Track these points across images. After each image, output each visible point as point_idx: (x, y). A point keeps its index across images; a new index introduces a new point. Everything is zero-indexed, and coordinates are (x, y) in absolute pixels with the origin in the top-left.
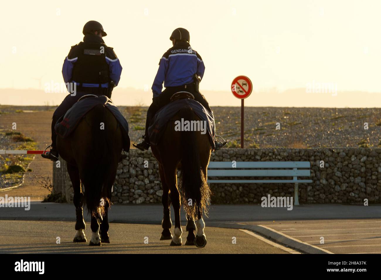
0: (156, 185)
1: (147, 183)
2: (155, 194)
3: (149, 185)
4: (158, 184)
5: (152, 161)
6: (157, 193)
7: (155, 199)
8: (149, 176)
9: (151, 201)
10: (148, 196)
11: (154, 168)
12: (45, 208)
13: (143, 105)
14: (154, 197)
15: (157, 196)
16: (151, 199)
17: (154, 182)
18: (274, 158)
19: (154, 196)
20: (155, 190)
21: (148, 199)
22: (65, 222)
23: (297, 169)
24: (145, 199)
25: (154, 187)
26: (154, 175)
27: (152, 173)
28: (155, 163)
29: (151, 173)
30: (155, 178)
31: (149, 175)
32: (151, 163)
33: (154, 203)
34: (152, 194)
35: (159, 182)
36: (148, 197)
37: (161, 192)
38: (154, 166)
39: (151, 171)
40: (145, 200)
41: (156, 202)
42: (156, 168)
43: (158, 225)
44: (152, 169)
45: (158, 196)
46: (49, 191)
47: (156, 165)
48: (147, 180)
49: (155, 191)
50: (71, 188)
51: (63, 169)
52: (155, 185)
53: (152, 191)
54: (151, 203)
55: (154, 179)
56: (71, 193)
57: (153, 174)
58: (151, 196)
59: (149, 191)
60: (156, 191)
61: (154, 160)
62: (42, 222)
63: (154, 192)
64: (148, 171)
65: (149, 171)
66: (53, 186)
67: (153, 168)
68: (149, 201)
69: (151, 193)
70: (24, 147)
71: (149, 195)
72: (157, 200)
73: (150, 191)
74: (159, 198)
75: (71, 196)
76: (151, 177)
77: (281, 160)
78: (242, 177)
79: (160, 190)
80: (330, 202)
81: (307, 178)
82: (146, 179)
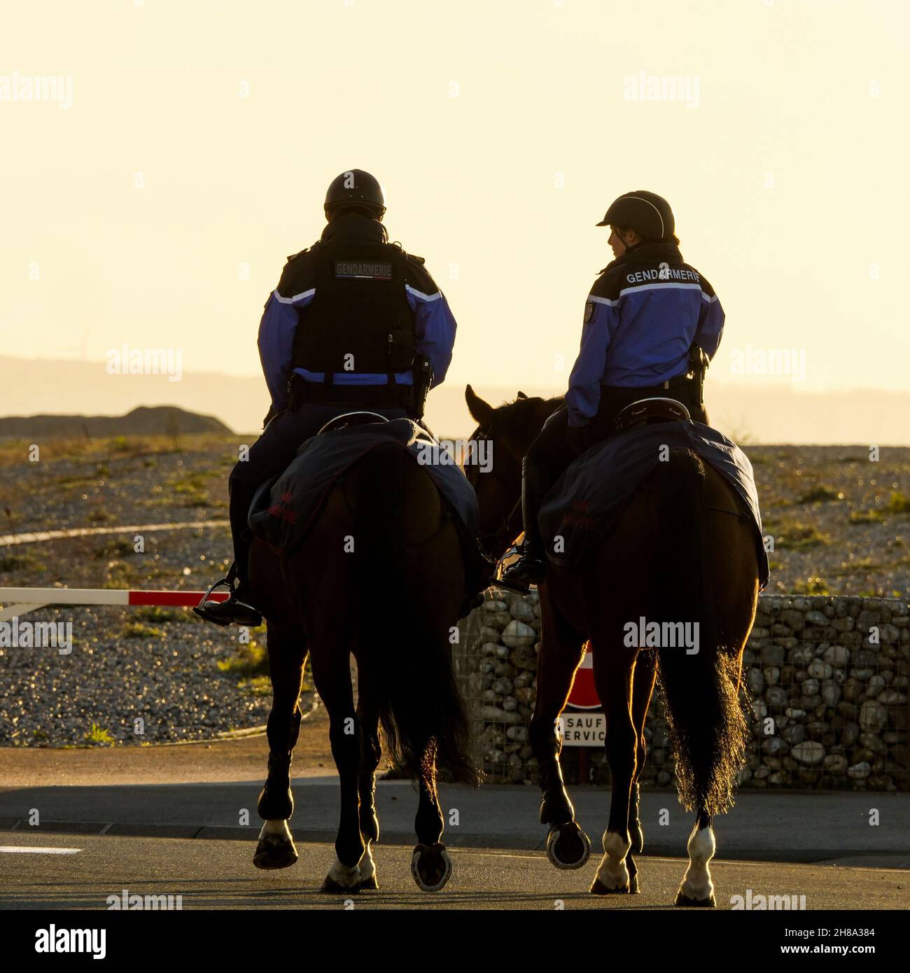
0: (792, 722)
1: (760, 715)
2: (789, 754)
4: (798, 720)
5: (780, 640)
6: (796, 753)
7: (788, 772)
8: (769, 692)
9: (774, 779)
10: (762, 762)
11: (786, 665)
12: (394, 798)
13: (745, 438)
14: (783, 766)
15: (795, 764)
16: (773, 771)
17: (784, 714)
19: (786, 761)
20: (790, 740)
21: (763, 772)
22: (462, 850)
24: (753, 771)
25: (784, 729)
26: (785, 688)
27: (779, 680)
28: (789, 645)
29: (774, 682)
30: (789, 697)
31: (766, 686)
32: (774, 644)
33: (784, 785)
34: (777, 755)
35: (804, 713)
36: (763, 767)
37: (808, 749)
38: (786, 658)
39: (776, 672)
40: (753, 777)
41: (790, 782)
42: (793, 662)
43: (798, 866)
44: (780, 668)
45: (799, 762)
47: (794, 653)
48: (760, 706)
49: (789, 744)
50: (487, 730)
51: (460, 662)
52: (788, 724)
53: (776, 744)
54: (773, 785)
55: (785, 702)
56: (487, 748)
57: (782, 684)
58: (774, 763)
59: (765, 744)
60: (792, 745)
61: (785, 637)
62: (382, 849)
63: (783, 748)
64: (762, 672)
65: (768, 674)
67: (782, 663)
68: (766, 778)
69: (773, 750)
71: (765, 759)
72: (795, 775)
73: (770, 744)
74: (802, 769)
75: (487, 758)
76: (775, 695)
79: (805, 740)
82: (758, 702)
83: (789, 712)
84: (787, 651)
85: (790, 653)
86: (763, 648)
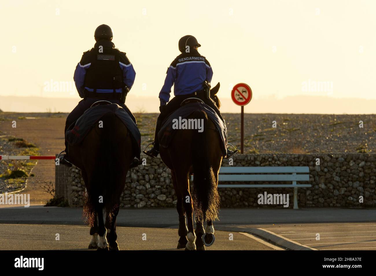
0: (157, 189)
1: (148, 188)
2: (156, 198)
3: (150, 189)
4: (159, 189)
5: (153, 167)
6: (158, 198)
7: (156, 203)
8: (151, 181)
9: (153, 205)
10: (149, 200)
11: (155, 173)
12: (48, 212)
13: (144, 112)
14: (155, 201)
15: (158, 201)
16: (152, 203)
17: (155, 187)
18: (273, 164)
19: (156, 200)
20: (156, 194)
21: (149, 203)
22: (67, 226)
23: (296, 174)
24: (147, 203)
25: (155, 191)
26: (155, 180)
27: (153, 178)
28: (156, 168)
29: (152, 178)
30: (156, 182)
31: (150, 179)
33: (155, 206)
34: (153, 198)
35: (160, 187)
36: (149, 202)
37: (161, 196)
38: (155, 172)
39: (153, 176)
40: (147, 204)
41: (157, 206)
42: (157, 173)
43: (159, 229)
44: (153, 174)
45: (159, 200)
46: (51, 195)
47: (157, 170)
48: (148, 185)
49: (156, 195)
50: (73, 193)
51: (66, 174)
52: (156, 190)
53: (153, 195)
54: (152, 207)
55: (155, 184)
56: (73, 197)
57: (154, 179)
58: (152, 201)
59: (150, 195)
60: (157, 196)
61: (155, 166)
62: (44, 226)
63: (155, 196)
64: (149, 175)
65: (150, 176)
66: (56, 191)
68: (150, 205)
69: (152, 197)
70: (26, 153)
71: (150, 199)
72: (158, 204)
73: (151, 195)
74: (160, 202)
75: (73, 200)
76: (152, 182)
77: (281, 165)
78: (242, 181)
79: (161, 194)
80: (329, 206)
81: (306, 182)
82: (148, 184)
83: (156, 186)
84: (155, 170)
85: (156, 170)
86: (149, 169)
